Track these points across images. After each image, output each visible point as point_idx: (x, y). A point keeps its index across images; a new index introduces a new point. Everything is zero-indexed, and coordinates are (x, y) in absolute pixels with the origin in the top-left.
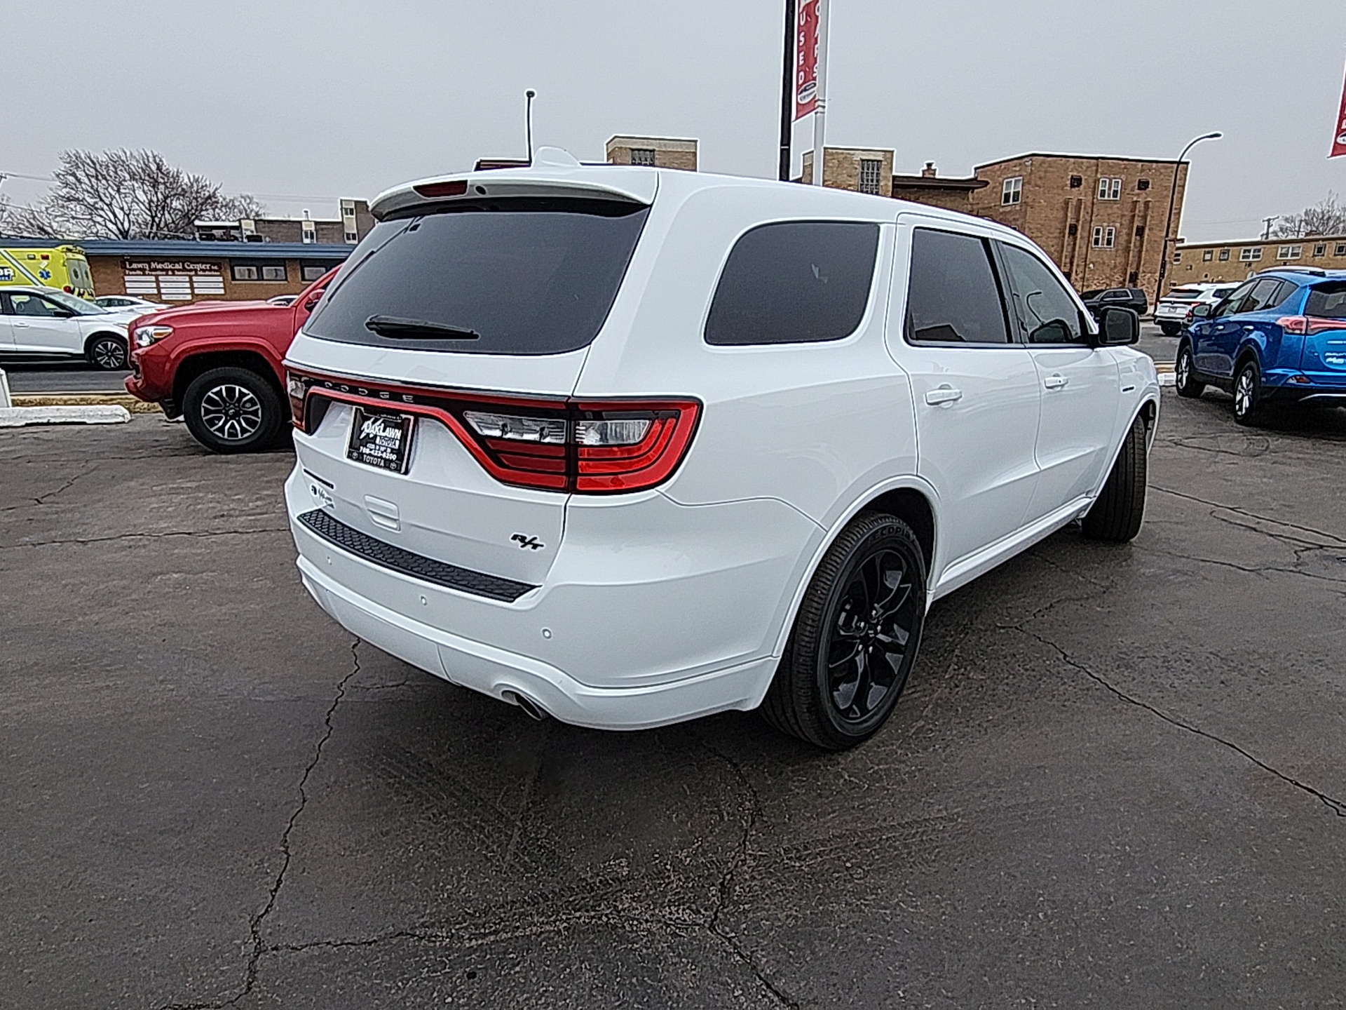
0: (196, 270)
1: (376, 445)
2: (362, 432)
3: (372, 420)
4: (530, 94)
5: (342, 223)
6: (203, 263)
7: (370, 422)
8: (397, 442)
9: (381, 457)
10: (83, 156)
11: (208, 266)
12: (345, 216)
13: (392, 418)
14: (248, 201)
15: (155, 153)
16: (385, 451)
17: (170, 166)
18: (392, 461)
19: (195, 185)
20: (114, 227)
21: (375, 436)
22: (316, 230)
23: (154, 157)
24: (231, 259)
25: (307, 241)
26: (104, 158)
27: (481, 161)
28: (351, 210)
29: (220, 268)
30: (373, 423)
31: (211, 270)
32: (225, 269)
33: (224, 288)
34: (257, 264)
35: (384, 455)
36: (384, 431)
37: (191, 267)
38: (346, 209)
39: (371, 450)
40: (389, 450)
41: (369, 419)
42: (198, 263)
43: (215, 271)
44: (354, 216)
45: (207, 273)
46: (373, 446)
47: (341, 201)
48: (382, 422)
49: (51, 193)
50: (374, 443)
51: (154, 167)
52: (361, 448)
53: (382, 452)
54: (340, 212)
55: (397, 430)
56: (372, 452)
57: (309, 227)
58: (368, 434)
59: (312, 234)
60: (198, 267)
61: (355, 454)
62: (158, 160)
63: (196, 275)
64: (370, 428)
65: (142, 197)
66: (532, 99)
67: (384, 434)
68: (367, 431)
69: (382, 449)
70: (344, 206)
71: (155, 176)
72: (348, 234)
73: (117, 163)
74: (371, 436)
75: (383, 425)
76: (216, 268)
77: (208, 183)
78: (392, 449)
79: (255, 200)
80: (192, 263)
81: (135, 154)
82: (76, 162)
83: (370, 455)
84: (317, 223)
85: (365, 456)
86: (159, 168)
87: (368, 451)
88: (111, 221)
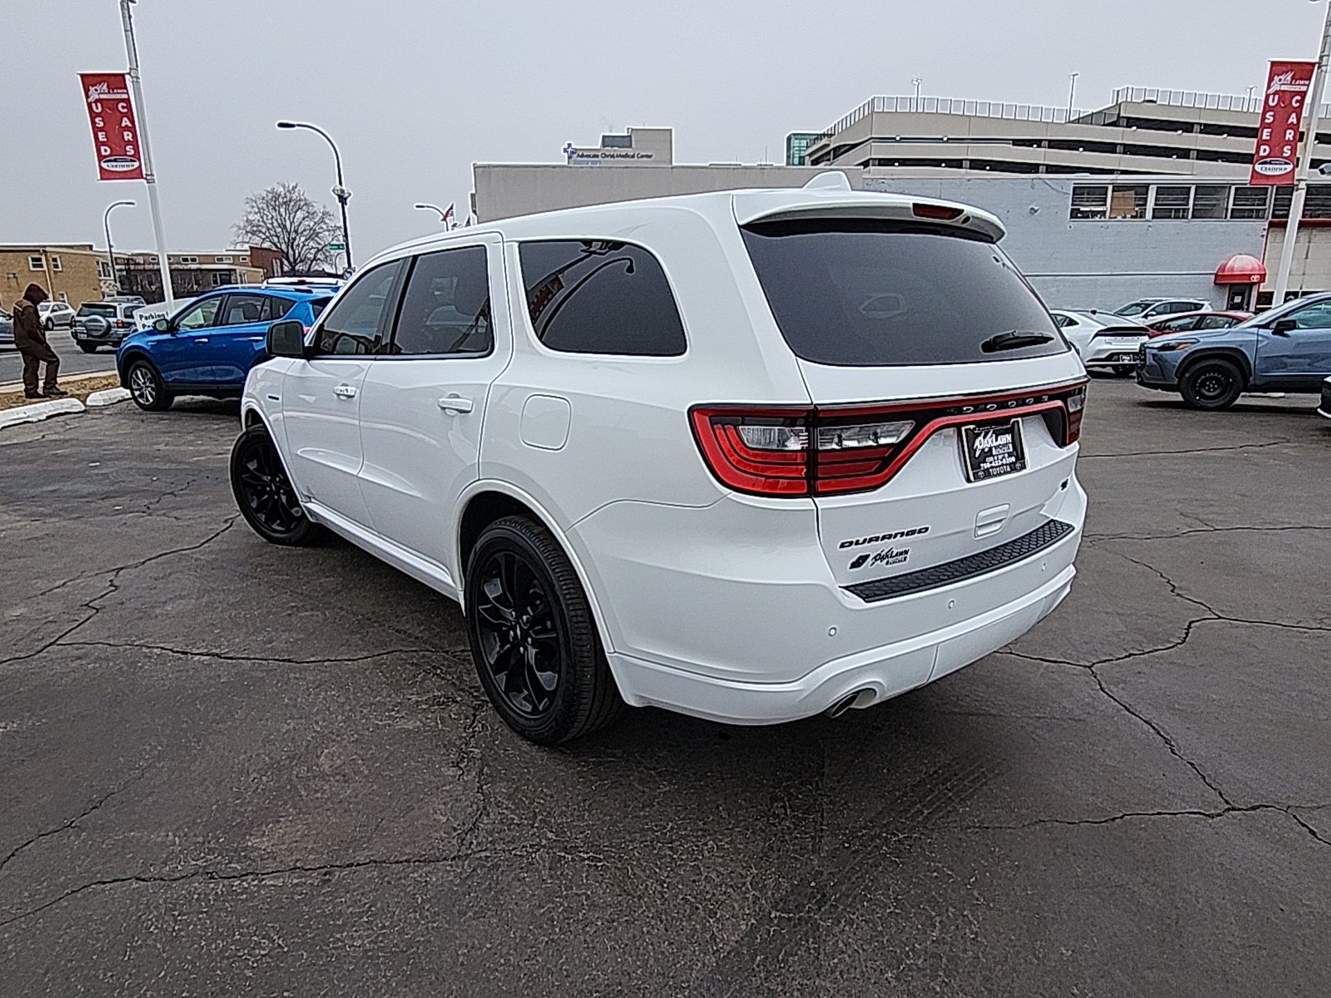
1: (994, 456)
2: (975, 451)
3: (983, 435)
7: (981, 438)
8: (1011, 445)
9: (1003, 465)
13: (1003, 426)
16: (1004, 457)
18: (1014, 463)
21: (990, 449)
30: (984, 437)
35: (1004, 462)
36: (996, 440)
39: (991, 463)
40: (1006, 455)
41: (979, 435)
46: (991, 459)
48: (993, 433)
50: (992, 455)
52: (982, 465)
53: (1002, 460)
55: (1007, 435)
56: (993, 464)
58: (983, 450)
61: (981, 473)
64: (982, 444)
67: (995, 444)
68: (981, 447)
69: (1000, 457)
74: (986, 450)
75: (994, 435)
78: (1009, 453)
83: (992, 467)
85: (991, 470)
87: (989, 465)
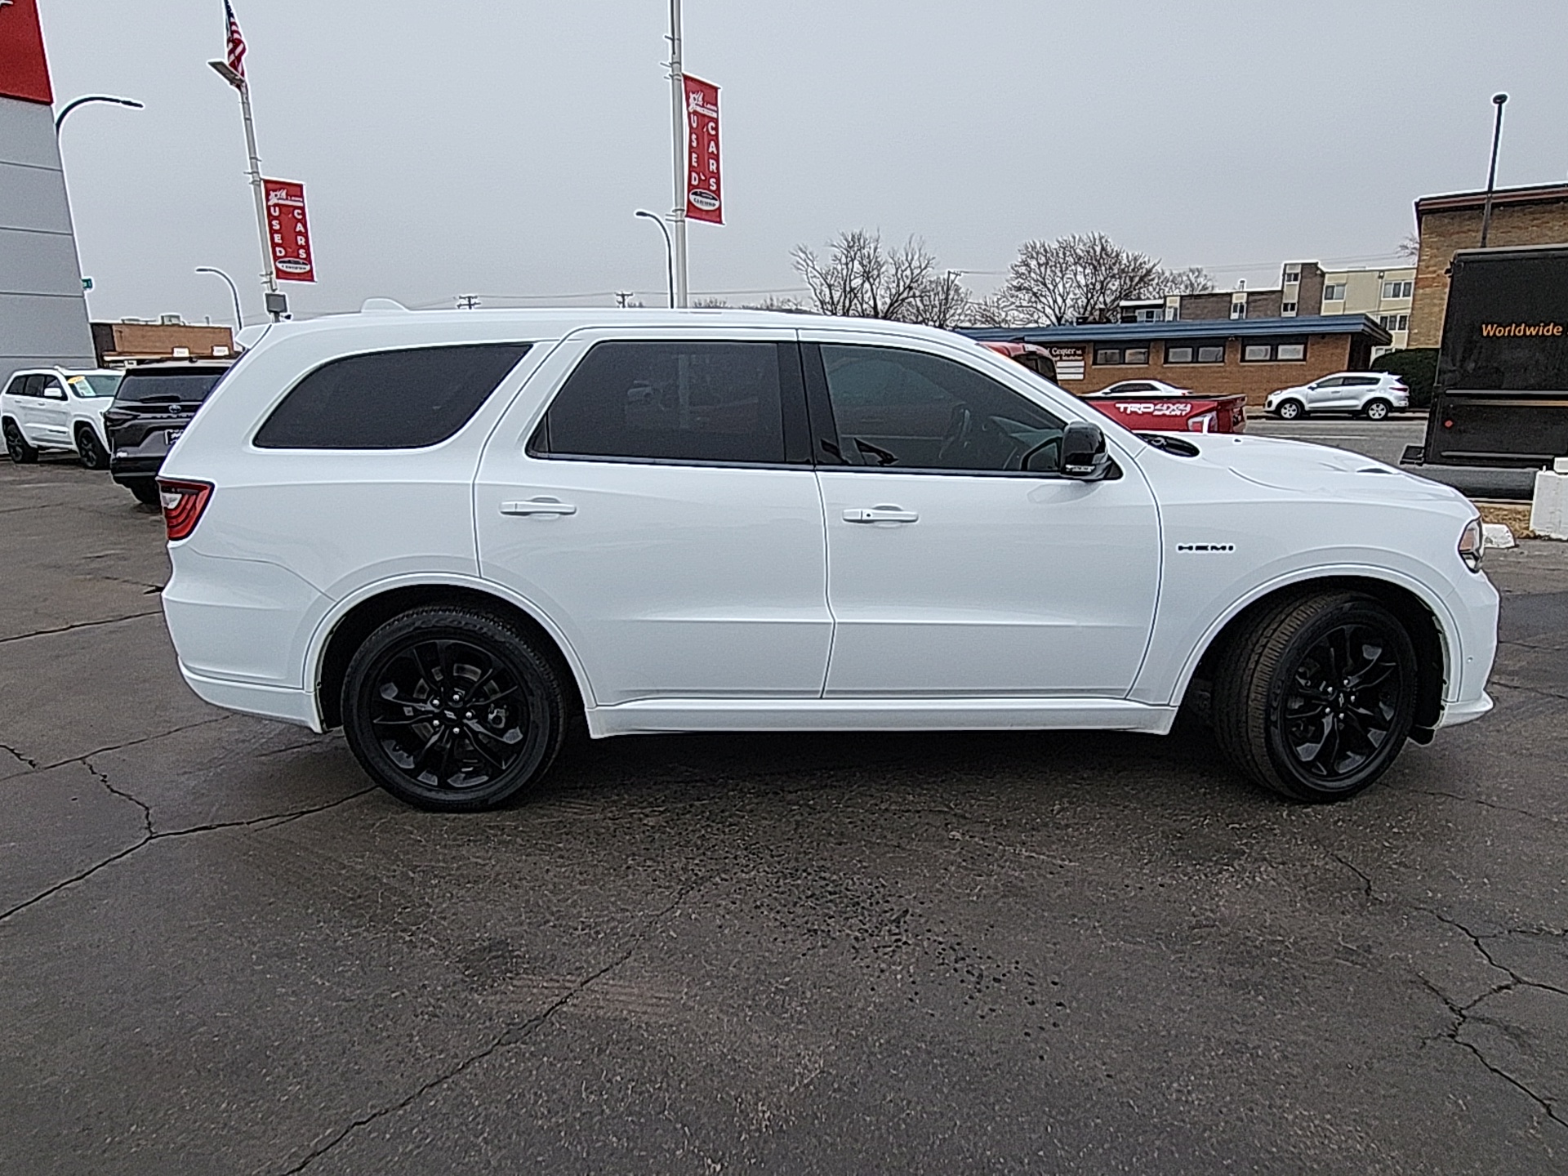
0: (1061, 355)
4: (1500, 100)
5: (1282, 292)
6: (1068, 348)
10: (1038, 245)
11: (1073, 351)
12: (1286, 283)
14: (1197, 274)
15: (1103, 234)
17: (1113, 245)
19: (1132, 263)
20: (1051, 312)
22: (1247, 303)
23: (1101, 239)
24: (1096, 342)
25: (1235, 316)
26: (1055, 245)
27: (1422, 200)
28: (1296, 275)
29: (1084, 352)
31: (1075, 354)
32: (1089, 353)
33: (1084, 373)
34: (1120, 346)
37: (1058, 353)
38: (1289, 275)
42: (1064, 348)
43: (1079, 355)
44: (1298, 283)
45: (1071, 358)
47: (1286, 265)
49: (1007, 284)
51: (1098, 249)
54: (1281, 278)
57: (1239, 299)
59: (1242, 307)
60: (1064, 352)
62: (1103, 241)
63: (1061, 360)
65: (1081, 278)
66: (1504, 105)
70: (1288, 271)
71: (1099, 259)
72: (1286, 305)
73: (1066, 247)
76: (1079, 352)
77: (1146, 259)
79: (1204, 273)
80: (1058, 348)
81: (1084, 238)
82: (1031, 252)
84: (1250, 294)
86: (1103, 249)
88: (1050, 307)
